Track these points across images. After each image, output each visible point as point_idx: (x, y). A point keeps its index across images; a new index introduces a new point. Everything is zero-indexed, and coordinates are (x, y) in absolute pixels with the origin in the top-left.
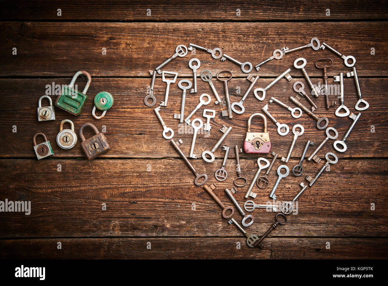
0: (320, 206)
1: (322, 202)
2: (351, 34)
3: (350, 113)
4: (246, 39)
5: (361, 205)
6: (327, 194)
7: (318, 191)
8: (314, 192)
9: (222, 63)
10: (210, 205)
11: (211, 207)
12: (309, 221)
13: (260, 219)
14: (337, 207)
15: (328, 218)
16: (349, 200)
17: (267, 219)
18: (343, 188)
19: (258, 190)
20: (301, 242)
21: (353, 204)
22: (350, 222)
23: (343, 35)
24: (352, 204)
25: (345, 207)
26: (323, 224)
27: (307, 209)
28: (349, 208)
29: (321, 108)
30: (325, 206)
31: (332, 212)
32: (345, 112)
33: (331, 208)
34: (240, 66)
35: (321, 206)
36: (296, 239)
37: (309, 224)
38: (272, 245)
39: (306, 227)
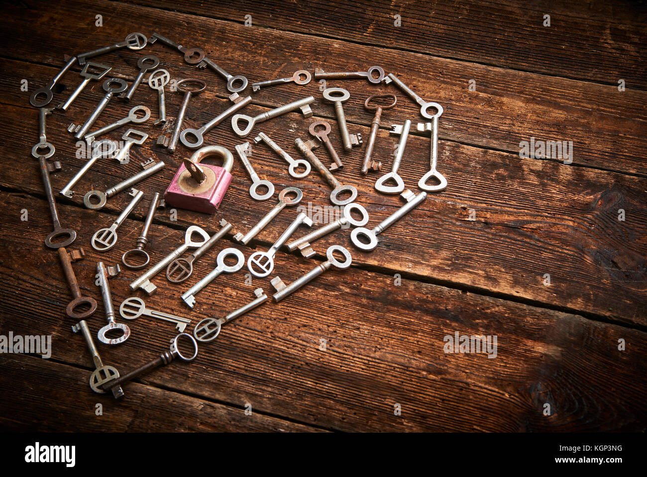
0: (281, 345)
1: (289, 338)
2: (448, 75)
3: (405, 190)
4: (256, 48)
5: (373, 363)
6: (305, 326)
7: (288, 314)
8: (279, 314)
9: (197, 73)
10: (54, 289)
11: (54, 293)
12: (246, 370)
13: (142, 340)
14: (318, 356)
15: (291, 373)
16: (349, 347)
17: (157, 344)
18: (345, 321)
19: (163, 284)
20: (209, 410)
21: (355, 359)
22: (337, 395)
23: (431, 73)
24: (354, 357)
25: (336, 360)
26: (275, 384)
27: (250, 345)
28: (344, 364)
29: (351, 172)
30: (291, 348)
31: (303, 363)
32: (396, 184)
33: (305, 354)
34: (225, 80)
35: (283, 346)
36: (201, 401)
37: (244, 377)
38: (142, 401)
39: (235, 381)
